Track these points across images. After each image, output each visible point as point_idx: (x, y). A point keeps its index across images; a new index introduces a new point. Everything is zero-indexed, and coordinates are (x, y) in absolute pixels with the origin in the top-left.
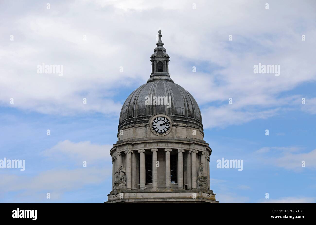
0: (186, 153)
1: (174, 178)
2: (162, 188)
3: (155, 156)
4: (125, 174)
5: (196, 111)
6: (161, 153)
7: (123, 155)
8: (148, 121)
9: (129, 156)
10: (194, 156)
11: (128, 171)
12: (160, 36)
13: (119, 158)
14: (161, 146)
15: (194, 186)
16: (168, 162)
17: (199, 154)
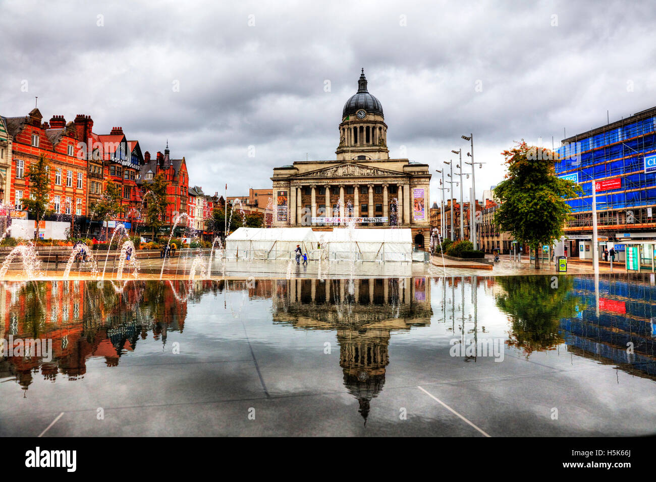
0: (374, 128)
1: (368, 141)
2: (362, 145)
3: (358, 130)
4: (345, 139)
5: (380, 106)
6: (361, 128)
7: (344, 130)
8: (355, 113)
9: (346, 130)
10: (378, 129)
11: (346, 137)
12: (363, 71)
13: (342, 131)
14: (362, 125)
15: (377, 144)
16: (365, 133)
17: (380, 129)
